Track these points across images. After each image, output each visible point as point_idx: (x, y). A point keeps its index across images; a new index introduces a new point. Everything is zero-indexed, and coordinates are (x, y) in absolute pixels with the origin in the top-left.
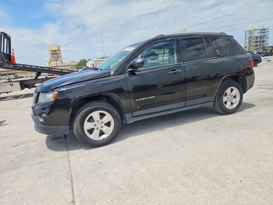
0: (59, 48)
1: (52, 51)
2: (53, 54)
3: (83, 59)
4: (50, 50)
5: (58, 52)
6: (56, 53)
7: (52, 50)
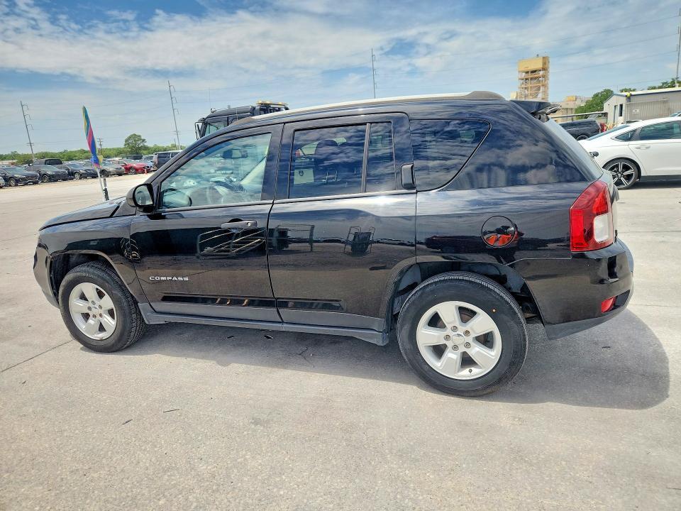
0: (544, 63)
1: (527, 72)
2: (526, 79)
3: (605, 91)
4: (523, 69)
5: (541, 73)
6: (536, 78)
7: (526, 70)
